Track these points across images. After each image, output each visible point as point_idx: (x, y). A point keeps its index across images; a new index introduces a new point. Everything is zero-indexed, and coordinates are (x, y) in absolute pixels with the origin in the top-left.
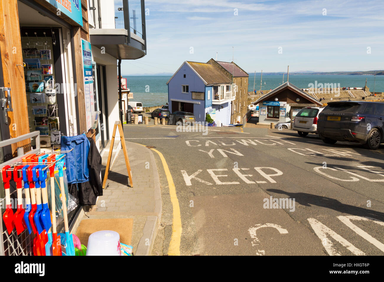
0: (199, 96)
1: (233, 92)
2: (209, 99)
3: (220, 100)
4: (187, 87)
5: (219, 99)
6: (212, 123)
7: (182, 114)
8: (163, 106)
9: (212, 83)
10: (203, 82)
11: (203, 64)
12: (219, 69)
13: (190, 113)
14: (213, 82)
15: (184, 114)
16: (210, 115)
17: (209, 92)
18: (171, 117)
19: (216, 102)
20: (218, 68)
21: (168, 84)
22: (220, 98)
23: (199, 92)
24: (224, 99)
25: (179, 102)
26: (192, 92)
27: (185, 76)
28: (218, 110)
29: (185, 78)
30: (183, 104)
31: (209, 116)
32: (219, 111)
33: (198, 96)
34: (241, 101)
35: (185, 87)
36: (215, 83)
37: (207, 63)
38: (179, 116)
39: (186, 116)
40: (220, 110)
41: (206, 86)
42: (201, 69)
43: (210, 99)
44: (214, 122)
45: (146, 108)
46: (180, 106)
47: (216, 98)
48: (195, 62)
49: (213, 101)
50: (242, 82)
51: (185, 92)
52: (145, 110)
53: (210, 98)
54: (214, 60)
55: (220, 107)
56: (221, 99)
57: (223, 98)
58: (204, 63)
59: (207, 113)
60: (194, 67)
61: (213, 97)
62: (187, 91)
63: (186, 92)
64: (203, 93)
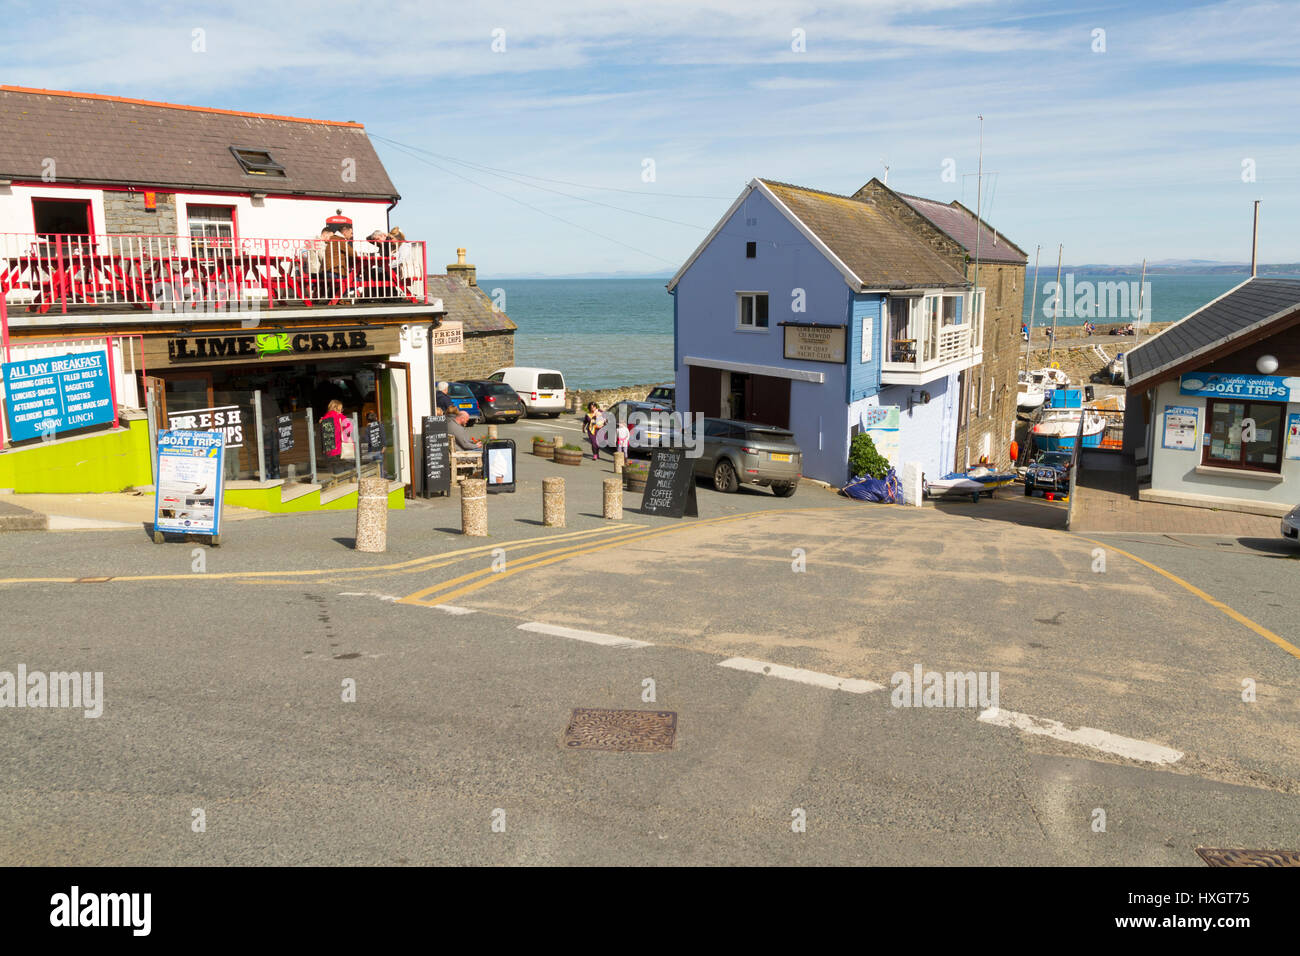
0: (821, 342)
1: (972, 327)
2: (869, 358)
3: (921, 365)
4: (763, 301)
5: (913, 360)
6: (883, 477)
7: (732, 436)
8: (656, 390)
9: (884, 283)
10: (842, 276)
11: (834, 198)
12: (907, 224)
13: (773, 429)
14: (885, 278)
15: (743, 435)
16: (873, 435)
17: (868, 325)
18: (663, 466)
19: (900, 375)
20: (900, 223)
21: (675, 288)
22: (919, 356)
23: (818, 326)
24: (936, 362)
25: (721, 370)
26: (785, 325)
27: (751, 250)
28: (906, 412)
29: (751, 260)
30: (739, 380)
31: (868, 442)
32: (911, 413)
33: (815, 342)
34: (995, 368)
35: (751, 299)
36: (894, 282)
37: (855, 197)
38: (720, 443)
39: (755, 447)
40: (914, 409)
41: (854, 296)
42: (830, 218)
43: (873, 359)
44: (891, 472)
45: (584, 396)
46: (725, 392)
47: (902, 352)
48: (799, 188)
49: (884, 368)
50: (1004, 287)
51: (753, 327)
52: (579, 404)
53: (873, 354)
54: (883, 186)
55: (917, 397)
56: (926, 359)
57: (933, 357)
58: (838, 196)
59: (855, 429)
60: (796, 205)
61: (886, 348)
62: (763, 321)
63: (758, 324)
64: (838, 327)
